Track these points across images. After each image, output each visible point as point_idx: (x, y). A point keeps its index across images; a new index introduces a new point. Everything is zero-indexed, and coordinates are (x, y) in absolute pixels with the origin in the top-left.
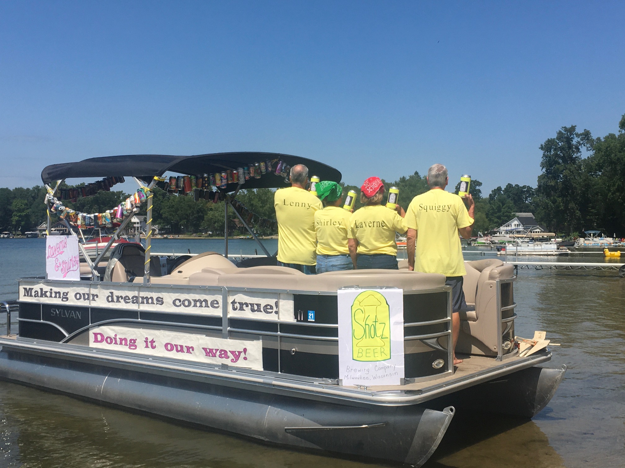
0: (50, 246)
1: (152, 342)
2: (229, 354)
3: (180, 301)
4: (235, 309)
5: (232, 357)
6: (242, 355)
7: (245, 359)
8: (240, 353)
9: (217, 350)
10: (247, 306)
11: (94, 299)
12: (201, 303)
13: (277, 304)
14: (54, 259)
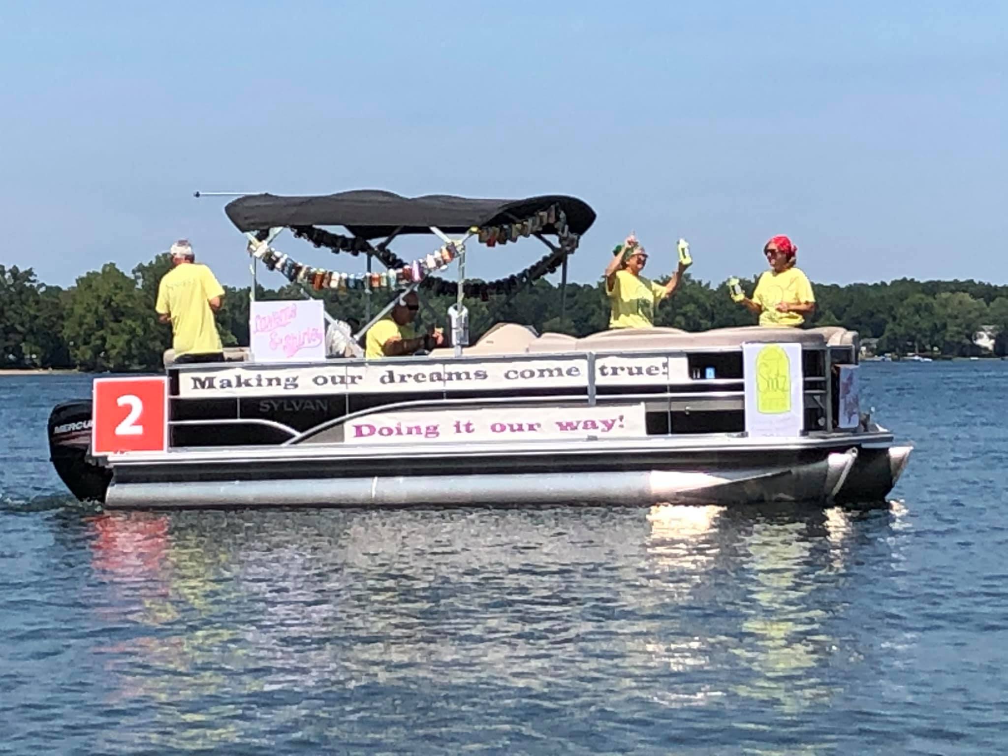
0: (258, 317)
1: (468, 426)
2: (598, 424)
3: (516, 372)
4: (603, 374)
5: (601, 426)
6: (618, 423)
7: (621, 426)
8: (614, 421)
9: (578, 422)
10: (623, 369)
11: (353, 381)
12: (551, 372)
13: (665, 365)
14: (269, 334)
